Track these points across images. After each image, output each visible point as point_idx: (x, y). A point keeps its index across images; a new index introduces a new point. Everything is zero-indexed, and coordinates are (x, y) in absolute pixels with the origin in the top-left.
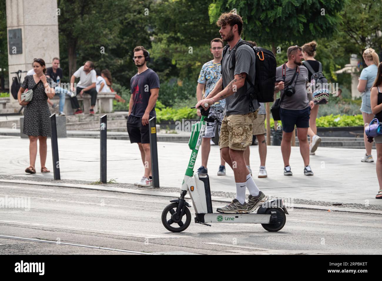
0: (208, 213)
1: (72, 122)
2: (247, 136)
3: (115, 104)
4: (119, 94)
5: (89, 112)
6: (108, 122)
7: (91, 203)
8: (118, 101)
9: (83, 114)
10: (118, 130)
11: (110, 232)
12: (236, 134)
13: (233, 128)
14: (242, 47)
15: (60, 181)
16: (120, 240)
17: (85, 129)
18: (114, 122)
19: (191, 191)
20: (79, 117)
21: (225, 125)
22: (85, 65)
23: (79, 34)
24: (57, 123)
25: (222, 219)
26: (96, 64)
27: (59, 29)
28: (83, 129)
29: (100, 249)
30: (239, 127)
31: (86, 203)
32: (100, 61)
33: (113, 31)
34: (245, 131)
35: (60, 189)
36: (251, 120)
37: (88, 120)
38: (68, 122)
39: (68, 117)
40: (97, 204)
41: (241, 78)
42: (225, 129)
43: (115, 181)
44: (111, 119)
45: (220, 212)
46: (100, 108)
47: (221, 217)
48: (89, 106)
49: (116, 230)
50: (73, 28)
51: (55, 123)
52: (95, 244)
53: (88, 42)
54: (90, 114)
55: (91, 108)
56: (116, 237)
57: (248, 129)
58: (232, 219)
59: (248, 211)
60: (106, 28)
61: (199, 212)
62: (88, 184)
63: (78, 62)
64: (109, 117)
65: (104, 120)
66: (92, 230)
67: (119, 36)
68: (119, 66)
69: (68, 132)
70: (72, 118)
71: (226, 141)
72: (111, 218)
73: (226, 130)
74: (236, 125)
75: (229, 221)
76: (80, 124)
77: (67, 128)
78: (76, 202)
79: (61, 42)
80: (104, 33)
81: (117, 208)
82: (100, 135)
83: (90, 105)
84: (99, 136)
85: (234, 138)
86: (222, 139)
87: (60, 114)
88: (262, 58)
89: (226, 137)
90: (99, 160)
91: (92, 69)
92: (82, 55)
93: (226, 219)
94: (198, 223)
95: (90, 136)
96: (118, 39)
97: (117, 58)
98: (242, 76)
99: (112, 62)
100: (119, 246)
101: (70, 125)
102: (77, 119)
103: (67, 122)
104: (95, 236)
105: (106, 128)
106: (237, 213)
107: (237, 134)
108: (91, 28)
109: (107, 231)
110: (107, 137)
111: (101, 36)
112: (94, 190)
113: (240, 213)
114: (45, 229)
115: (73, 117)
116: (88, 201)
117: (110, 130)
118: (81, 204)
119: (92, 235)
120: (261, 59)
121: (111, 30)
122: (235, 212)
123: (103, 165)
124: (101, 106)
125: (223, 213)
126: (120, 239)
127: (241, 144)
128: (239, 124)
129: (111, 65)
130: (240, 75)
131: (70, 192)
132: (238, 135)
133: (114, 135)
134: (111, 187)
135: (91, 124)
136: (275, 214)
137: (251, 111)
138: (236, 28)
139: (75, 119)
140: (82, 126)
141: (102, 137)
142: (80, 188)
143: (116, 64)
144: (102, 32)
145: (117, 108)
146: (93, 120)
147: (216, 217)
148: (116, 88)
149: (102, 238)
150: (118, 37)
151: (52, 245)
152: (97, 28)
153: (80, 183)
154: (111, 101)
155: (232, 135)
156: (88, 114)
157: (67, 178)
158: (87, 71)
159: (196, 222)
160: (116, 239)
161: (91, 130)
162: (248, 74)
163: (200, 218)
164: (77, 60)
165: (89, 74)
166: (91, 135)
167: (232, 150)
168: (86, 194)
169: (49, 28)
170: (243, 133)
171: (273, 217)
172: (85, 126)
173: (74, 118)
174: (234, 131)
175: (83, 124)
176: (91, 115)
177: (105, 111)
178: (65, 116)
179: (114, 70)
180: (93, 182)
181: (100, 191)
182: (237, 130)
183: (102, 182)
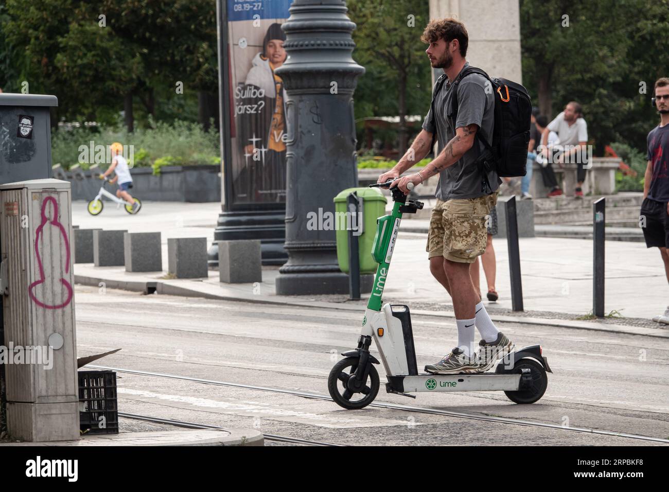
0: (410, 374)
1: (545, 210)
2: (476, 238)
3: (620, 178)
4: (626, 161)
5: (574, 192)
6: (607, 210)
7: (578, 353)
8: (625, 174)
9: (563, 196)
10: (625, 225)
11: (609, 404)
12: (457, 234)
13: (452, 223)
14: (470, 79)
15: (523, 314)
16: (627, 418)
17: (567, 222)
18: (617, 210)
19: (379, 336)
20: (557, 201)
21: (438, 217)
22: (566, 110)
23: (557, 56)
24: (518, 211)
25: (434, 384)
26: (587, 108)
27: (522, 46)
28: (564, 223)
29: (592, 432)
30: (463, 222)
31: (568, 352)
32: (593, 103)
33: (617, 51)
34: (474, 228)
35: (524, 327)
36: (484, 209)
37: (571, 206)
38: (538, 210)
39: (538, 202)
40: (587, 354)
41: (467, 133)
42: (437, 224)
43: (619, 314)
44: (612, 205)
45: (430, 372)
46: (593, 185)
47: (433, 381)
48: (574, 183)
49: (621, 400)
50: (547, 45)
51: (515, 212)
52: (583, 424)
53: (572, 71)
54: (575, 196)
55: (577, 186)
56: (621, 413)
57: (478, 225)
58: (452, 385)
59: (480, 370)
60: (604, 45)
61: (394, 374)
62: (572, 319)
63: (554, 105)
64: (608, 201)
65: (601, 207)
66: (579, 399)
67: (626, 59)
68: (626, 113)
69: (537, 228)
70: (544, 203)
71: (439, 246)
72: (612, 378)
73: (440, 226)
74: (458, 217)
75: (446, 388)
76: (558, 214)
77: (536, 220)
78: (551, 350)
79: (525, 70)
80: (601, 54)
81: (623, 361)
82: (593, 233)
83: (576, 181)
84: (591, 235)
85: (454, 241)
86: (432, 242)
87: (523, 196)
88: (505, 97)
89: (439, 237)
90: (592, 277)
91: (579, 117)
92: (562, 92)
93: (442, 385)
94: (392, 392)
95: (576, 235)
96: (626, 66)
97: (623, 99)
98: (469, 129)
99: (615, 105)
100: (626, 427)
101: (541, 216)
102: (553, 205)
103: (534, 209)
104: (585, 410)
105: (604, 221)
106: (461, 373)
107: (459, 233)
108: (579, 46)
109: (606, 402)
110: (606, 236)
111: (596, 60)
112: (583, 331)
113: (466, 374)
114: (497, 398)
115: (545, 201)
116: (572, 348)
117: (611, 225)
118: (558, 354)
119: (579, 409)
120: (504, 100)
121: (612, 49)
122: (458, 372)
123: (598, 286)
124: (595, 183)
125: (437, 374)
126: (627, 416)
127: (465, 251)
128: (463, 215)
129: (613, 111)
130: (466, 128)
131: (540, 333)
132: (462, 235)
133: (617, 234)
134: (612, 325)
135: (577, 213)
136: (528, 373)
137: (486, 192)
138: (455, 45)
139: (550, 205)
140: (562, 217)
141: (596, 236)
142: (558, 326)
143: (622, 109)
144: (597, 53)
145: (623, 186)
146: (580, 207)
147: (424, 382)
148: (620, 151)
149: (595, 413)
150: (625, 62)
151: (508, 425)
152: (589, 46)
153: (557, 316)
154: (612, 174)
155: (451, 234)
156: (572, 196)
157: (535, 309)
158: (570, 120)
159: (388, 391)
160: (621, 415)
161: (577, 224)
162: (480, 125)
163: (396, 385)
164: (553, 101)
165: (573, 126)
166: (576, 233)
167: (448, 261)
168: (568, 337)
169: (504, 45)
170: (470, 233)
171: (524, 379)
172: (567, 218)
173: (548, 204)
174: (454, 228)
175: (564, 214)
176: (578, 198)
177: (603, 190)
178: (532, 200)
179: (617, 119)
180: (581, 316)
181: (594, 331)
182: (458, 228)
183: (596, 315)
